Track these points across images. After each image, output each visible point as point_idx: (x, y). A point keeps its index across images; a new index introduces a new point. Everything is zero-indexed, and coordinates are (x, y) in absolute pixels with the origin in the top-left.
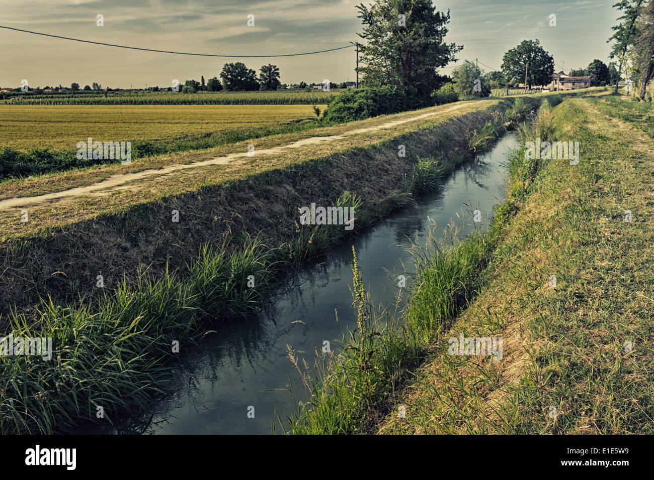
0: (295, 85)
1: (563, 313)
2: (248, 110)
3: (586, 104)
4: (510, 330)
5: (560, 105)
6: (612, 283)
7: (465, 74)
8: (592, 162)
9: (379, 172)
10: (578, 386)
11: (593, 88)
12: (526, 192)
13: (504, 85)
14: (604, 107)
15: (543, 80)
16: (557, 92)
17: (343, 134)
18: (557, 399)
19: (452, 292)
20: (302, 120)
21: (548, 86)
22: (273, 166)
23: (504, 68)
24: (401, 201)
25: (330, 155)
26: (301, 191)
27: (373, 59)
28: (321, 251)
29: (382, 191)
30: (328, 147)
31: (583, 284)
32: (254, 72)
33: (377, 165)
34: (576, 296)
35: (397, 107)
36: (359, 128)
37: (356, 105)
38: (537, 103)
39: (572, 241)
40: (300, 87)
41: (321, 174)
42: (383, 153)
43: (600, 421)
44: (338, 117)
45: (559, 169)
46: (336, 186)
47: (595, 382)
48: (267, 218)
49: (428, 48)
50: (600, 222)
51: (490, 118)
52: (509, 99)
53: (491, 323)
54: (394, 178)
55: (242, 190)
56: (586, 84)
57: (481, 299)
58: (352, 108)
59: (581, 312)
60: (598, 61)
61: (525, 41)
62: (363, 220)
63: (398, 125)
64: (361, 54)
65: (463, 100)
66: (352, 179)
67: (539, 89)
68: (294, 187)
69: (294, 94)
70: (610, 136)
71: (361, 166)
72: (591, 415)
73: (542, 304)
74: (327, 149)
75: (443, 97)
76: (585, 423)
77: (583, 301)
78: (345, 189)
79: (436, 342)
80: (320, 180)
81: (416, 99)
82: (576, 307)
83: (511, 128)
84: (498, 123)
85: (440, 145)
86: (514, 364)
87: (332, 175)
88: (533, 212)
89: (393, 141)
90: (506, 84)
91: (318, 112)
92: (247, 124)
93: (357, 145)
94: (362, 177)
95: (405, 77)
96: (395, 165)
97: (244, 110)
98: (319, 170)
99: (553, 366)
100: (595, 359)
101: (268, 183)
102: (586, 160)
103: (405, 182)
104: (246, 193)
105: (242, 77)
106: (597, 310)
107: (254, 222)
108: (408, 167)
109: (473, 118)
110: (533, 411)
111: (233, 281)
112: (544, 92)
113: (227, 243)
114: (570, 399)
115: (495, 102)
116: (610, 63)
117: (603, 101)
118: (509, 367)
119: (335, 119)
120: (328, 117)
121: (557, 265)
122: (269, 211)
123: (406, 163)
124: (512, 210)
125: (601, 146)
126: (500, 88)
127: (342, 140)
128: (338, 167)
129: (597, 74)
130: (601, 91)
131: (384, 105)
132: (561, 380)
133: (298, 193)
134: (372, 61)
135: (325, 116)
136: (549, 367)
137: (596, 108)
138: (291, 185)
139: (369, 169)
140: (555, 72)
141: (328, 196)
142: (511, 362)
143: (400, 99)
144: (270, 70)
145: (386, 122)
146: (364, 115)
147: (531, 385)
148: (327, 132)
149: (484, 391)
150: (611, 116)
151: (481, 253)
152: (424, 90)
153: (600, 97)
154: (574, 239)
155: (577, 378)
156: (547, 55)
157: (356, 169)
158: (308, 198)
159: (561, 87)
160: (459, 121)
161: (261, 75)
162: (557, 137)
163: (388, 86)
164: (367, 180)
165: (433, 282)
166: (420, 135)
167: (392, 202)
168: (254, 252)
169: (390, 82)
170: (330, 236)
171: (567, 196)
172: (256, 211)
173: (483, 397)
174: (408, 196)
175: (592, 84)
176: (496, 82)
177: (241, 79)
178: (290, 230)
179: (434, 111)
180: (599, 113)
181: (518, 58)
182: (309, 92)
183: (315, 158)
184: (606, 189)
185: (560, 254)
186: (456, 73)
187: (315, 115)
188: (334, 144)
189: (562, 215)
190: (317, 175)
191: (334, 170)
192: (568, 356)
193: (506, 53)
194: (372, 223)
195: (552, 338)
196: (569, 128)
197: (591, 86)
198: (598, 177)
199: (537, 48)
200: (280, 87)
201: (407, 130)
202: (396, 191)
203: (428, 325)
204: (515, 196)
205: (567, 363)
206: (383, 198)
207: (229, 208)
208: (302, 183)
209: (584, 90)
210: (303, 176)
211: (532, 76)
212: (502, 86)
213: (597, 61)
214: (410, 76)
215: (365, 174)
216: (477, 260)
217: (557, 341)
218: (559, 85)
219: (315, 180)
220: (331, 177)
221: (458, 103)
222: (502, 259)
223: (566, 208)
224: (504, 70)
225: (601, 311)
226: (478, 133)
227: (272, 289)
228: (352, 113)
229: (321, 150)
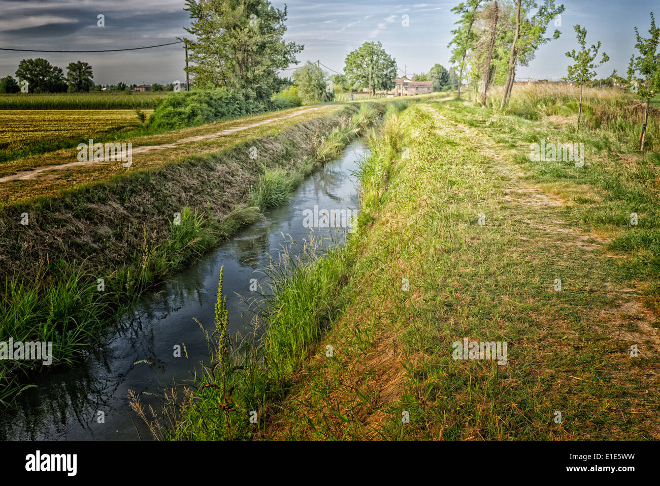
0: (112, 86)
1: (435, 323)
2: (54, 116)
3: (431, 110)
4: (382, 347)
5: (406, 111)
6: (478, 289)
7: (307, 77)
8: (445, 168)
9: (222, 184)
10: (458, 397)
11: (436, 94)
12: (380, 201)
13: (348, 90)
14: (449, 112)
15: (386, 85)
16: (401, 97)
17: (175, 142)
18: (440, 413)
19: (314, 313)
20: (124, 127)
21: (392, 91)
22: (94, 180)
23: (347, 71)
24: (249, 216)
25: (163, 166)
26: (131, 209)
27: (204, 58)
28: (159, 278)
29: (226, 206)
30: (160, 156)
31: (451, 292)
32: (60, 71)
33: (219, 177)
34: (445, 305)
35: (236, 112)
36: (194, 135)
37: (187, 110)
38: (383, 109)
39: (435, 249)
40: (118, 89)
41: (154, 188)
42: (224, 163)
43: (483, 430)
44: (168, 124)
45: (412, 176)
46: (173, 202)
47: (474, 391)
48: (90, 242)
49: (265, 47)
50: (459, 228)
51: (336, 124)
52: (355, 105)
53: (362, 342)
54: (239, 191)
55: (57, 210)
56: (429, 89)
57: (345, 318)
58: (184, 113)
59: (452, 321)
60: (440, 66)
61: (366, 43)
62: (207, 239)
63: (239, 132)
64: (190, 52)
65: (306, 105)
66: (191, 194)
67: (383, 94)
68: (122, 204)
69: (111, 97)
70: (457, 141)
71: (200, 178)
72: (474, 426)
73: (414, 316)
74: (160, 159)
75: (284, 102)
76: (470, 434)
77: (452, 309)
78: (183, 204)
79: (301, 370)
80: (153, 196)
81: (256, 103)
82: (446, 316)
83: (360, 135)
84: (345, 129)
85: (287, 153)
86: (391, 382)
87: (167, 189)
88: (390, 222)
89: (236, 149)
90: (350, 89)
91: (142, 117)
92: (54, 133)
93: (194, 154)
94: (203, 191)
95: (242, 79)
96: (239, 176)
97: (50, 116)
98: (151, 184)
99: (432, 379)
100: (471, 368)
101: (90, 200)
102: (439, 166)
103: (251, 195)
104: (63, 214)
105: (44, 77)
106: (468, 317)
107: (73, 248)
108: (253, 178)
109: (319, 124)
110: (417, 428)
111: (53, 322)
112: (388, 97)
113: (41, 275)
114: (453, 411)
115: (341, 108)
116: (451, 68)
117: (448, 106)
118: (386, 387)
119: (164, 125)
120: (156, 124)
121: (423, 275)
122: (93, 234)
123: (252, 174)
124: (368, 221)
125: (451, 151)
126: (344, 92)
127: (175, 149)
128: (173, 180)
129: (439, 79)
130: (443, 97)
131: (220, 109)
132: (441, 393)
133: (128, 211)
134: (204, 61)
135: (151, 122)
136: (428, 381)
137: (441, 113)
138: (118, 202)
139: (209, 181)
140: (398, 76)
141: (163, 213)
142: (387, 381)
143: (237, 104)
144: (80, 68)
145: (225, 129)
146: (198, 121)
147: (413, 401)
148: (157, 140)
149: (362, 415)
150: (456, 121)
151: (341, 268)
152: (264, 93)
153: (444, 103)
154: (437, 247)
155: (456, 389)
156: (389, 59)
157: (195, 182)
158: (139, 217)
159: (405, 92)
160: (305, 127)
161: (69, 74)
162: (406, 143)
163: (224, 88)
164: (208, 194)
165: (293, 304)
166: (265, 142)
167: (238, 218)
168: (78, 284)
169: (226, 84)
170: (169, 260)
171: (424, 204)
172: (77, 235)
173: (362, 422)
174: (256, 210)
175: (435, 89)
176: (339, 86)
177: (43, 79)
178: (120, 255)
179: (277, 116)
180: (444, 118)
181: (361, 61)
182: (130, 94)
183: (145, 169)
184: (461, 195)
185: (424, 263)
186: (297, 75)
187: (140, 122)
188: (167, 153)
189: (421, 222)
190: (150, 190)
191: (170, 184)
192: (445, 367)
193: (349, 56)
194: (218, 243)
195: (427, 351)
196: (417, 134)
197: (434, 91)
198: (452, 183)
199: (379, 51)
200: (93, 89)
201: (249, 137)
202: (242, 205)
203: (291, 351)
204: (370, 206)
205: (445, 374)
206: (227, 214)
207: (41, 232)
208: (132, 199)
209: (427, 95)
210: (132, 191)
211: (376, 80)
212: (346, 90)
213: (438, 66)
214: (248, 78)
215: (206, 187)
216: (337, 277)
217: (432, 353)
218: (403, 91)
219: (147, 195)
220: (166, 192)
221: (301, 108)
222: (363, 274)
223: (424, 216)
224: (347, 73)
225: (471, 319)
226: (327, 139)
227: (104, 327)
228: (184, 119)
229: (152, 160)
